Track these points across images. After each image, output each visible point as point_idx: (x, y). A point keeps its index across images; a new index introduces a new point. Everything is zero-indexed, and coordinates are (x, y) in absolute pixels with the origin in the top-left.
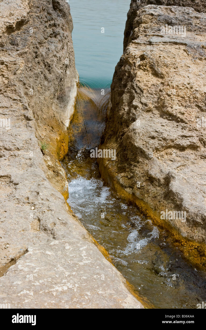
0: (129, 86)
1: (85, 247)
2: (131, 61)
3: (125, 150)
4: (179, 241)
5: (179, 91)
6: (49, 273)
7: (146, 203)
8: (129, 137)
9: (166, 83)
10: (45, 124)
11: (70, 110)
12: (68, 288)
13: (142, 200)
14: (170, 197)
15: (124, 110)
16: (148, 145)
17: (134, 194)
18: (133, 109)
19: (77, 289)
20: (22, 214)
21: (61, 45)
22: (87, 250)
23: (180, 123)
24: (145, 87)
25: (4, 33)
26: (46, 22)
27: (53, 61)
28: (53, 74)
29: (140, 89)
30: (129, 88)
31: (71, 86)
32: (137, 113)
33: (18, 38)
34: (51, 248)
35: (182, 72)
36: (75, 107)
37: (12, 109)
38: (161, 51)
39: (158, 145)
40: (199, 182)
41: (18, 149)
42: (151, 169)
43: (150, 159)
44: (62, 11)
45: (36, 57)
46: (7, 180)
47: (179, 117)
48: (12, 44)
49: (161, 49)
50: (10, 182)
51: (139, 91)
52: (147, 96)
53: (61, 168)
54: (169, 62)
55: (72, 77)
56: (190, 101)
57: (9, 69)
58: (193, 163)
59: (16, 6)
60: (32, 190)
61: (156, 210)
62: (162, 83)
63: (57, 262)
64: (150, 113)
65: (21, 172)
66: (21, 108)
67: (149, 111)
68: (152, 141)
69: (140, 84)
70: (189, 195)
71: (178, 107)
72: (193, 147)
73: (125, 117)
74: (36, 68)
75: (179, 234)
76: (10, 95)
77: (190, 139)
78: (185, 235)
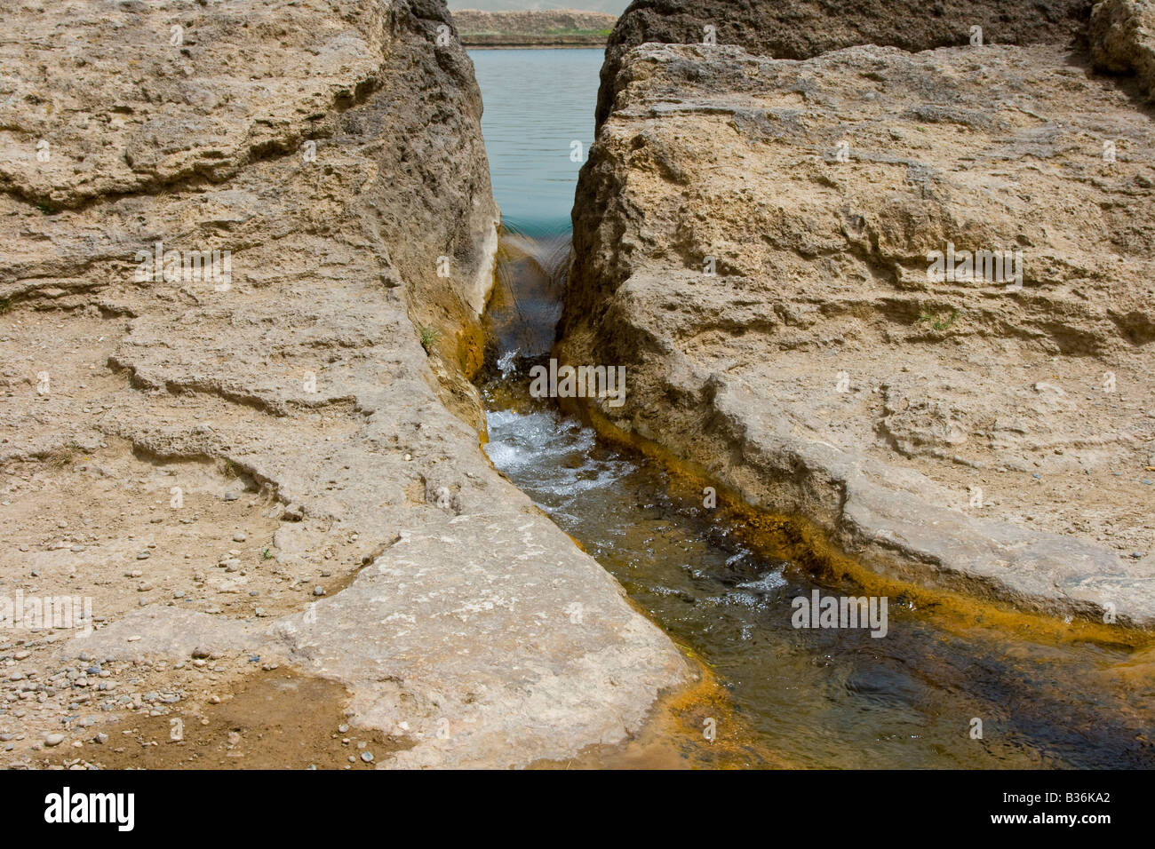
0: (611, 206)
1: (529, 525)
2: (613, 152)
3: (610, 341)
4: (743, 515)
5: (724, 207)
6: (451, 578)
7: (664, 447)
8: (618, 312)
9: (694, 194)
10: (429, 302)
11: (483, 282)
12: (495, 606)
13: (654, 441)
14: (716, 426)
15: (604, 257)
16: (660, 323)
17: (634, 432)
18: (623, 252)
19: (515, 608)
20: (384, 471)
21: (457, 140)
22: (534, 530)
23: (730, 276)
24: (648, 205)
25: (329, 107)
26: (422, 89)
27: (440, 169)
28: (441, 197)
29: (637, 210)
30: (613, 210)
31: (485, 231)
32: (632, 262)
33: (360, 118)
34: (452, 530)
35: (728, 169)
36: (496, 274)
37: (353, 267)
38: (678, 126)
39: (684, 322)
40: (779, 395)
41: (370, 344)
42: (670, 374)
43: (668, 353)
44: (457, 74)
45: (403, 160)
46: (350, 407)
47: (726, 264)
48: (350, 131)
49: (679, 123)
50: (356, 410)
51: (634, 214)
52: (653, 224)
53: (469, 385)
54: (697, 150)
55: (487, 213)
56: (748, 228)
57: (344, 182)
58: (764, 359)
59: (354, 52)
60: (404, 421)
61: (686, 457)
62: (685, 194)
63: (466, 557)
64: (662, 260)
65: (379, 389)
66: (375, 263)
67: (659, 255)
68: (668, 315)
69: (636, 199)
70: (758, 418)
71: (722, 243)
72: (762, 326)
73: (606, 271)
74: (405, 182)
75: (741, 501)
76: (347, 237)
77: (754, 309)
78: (755, 500)
